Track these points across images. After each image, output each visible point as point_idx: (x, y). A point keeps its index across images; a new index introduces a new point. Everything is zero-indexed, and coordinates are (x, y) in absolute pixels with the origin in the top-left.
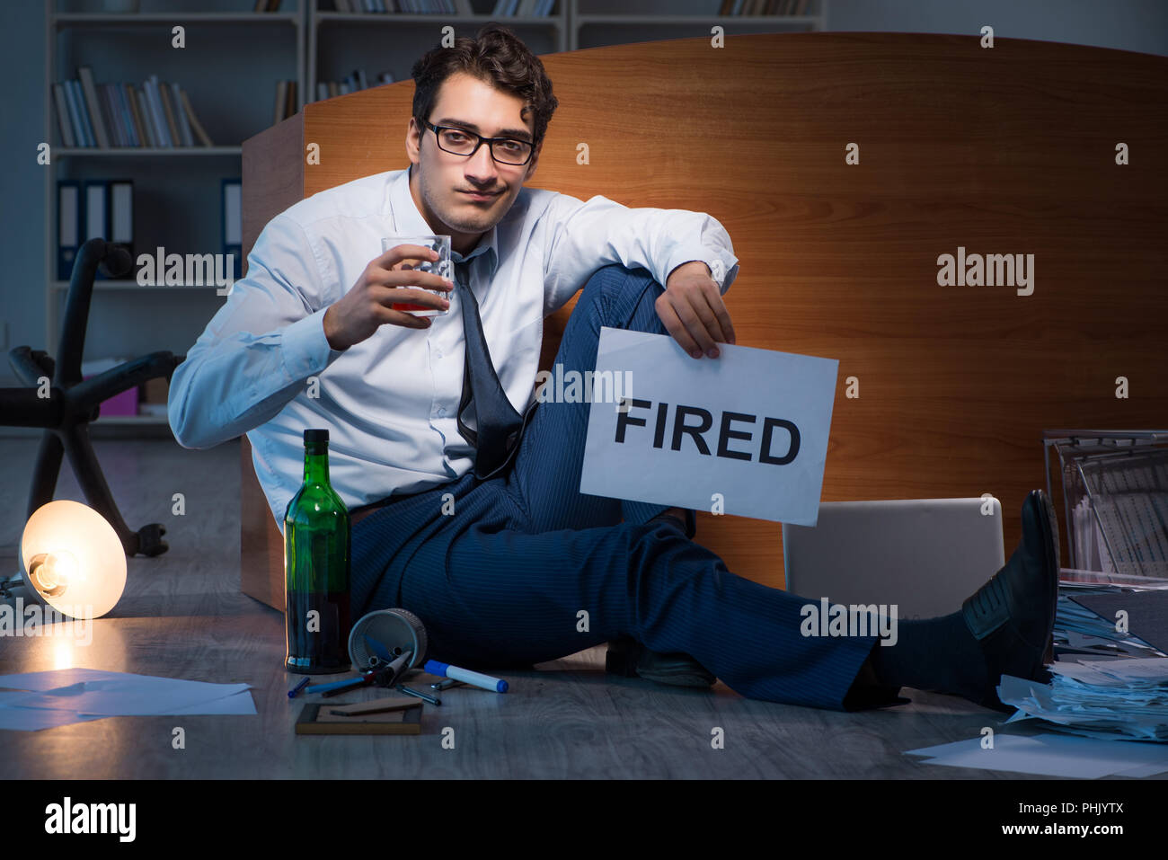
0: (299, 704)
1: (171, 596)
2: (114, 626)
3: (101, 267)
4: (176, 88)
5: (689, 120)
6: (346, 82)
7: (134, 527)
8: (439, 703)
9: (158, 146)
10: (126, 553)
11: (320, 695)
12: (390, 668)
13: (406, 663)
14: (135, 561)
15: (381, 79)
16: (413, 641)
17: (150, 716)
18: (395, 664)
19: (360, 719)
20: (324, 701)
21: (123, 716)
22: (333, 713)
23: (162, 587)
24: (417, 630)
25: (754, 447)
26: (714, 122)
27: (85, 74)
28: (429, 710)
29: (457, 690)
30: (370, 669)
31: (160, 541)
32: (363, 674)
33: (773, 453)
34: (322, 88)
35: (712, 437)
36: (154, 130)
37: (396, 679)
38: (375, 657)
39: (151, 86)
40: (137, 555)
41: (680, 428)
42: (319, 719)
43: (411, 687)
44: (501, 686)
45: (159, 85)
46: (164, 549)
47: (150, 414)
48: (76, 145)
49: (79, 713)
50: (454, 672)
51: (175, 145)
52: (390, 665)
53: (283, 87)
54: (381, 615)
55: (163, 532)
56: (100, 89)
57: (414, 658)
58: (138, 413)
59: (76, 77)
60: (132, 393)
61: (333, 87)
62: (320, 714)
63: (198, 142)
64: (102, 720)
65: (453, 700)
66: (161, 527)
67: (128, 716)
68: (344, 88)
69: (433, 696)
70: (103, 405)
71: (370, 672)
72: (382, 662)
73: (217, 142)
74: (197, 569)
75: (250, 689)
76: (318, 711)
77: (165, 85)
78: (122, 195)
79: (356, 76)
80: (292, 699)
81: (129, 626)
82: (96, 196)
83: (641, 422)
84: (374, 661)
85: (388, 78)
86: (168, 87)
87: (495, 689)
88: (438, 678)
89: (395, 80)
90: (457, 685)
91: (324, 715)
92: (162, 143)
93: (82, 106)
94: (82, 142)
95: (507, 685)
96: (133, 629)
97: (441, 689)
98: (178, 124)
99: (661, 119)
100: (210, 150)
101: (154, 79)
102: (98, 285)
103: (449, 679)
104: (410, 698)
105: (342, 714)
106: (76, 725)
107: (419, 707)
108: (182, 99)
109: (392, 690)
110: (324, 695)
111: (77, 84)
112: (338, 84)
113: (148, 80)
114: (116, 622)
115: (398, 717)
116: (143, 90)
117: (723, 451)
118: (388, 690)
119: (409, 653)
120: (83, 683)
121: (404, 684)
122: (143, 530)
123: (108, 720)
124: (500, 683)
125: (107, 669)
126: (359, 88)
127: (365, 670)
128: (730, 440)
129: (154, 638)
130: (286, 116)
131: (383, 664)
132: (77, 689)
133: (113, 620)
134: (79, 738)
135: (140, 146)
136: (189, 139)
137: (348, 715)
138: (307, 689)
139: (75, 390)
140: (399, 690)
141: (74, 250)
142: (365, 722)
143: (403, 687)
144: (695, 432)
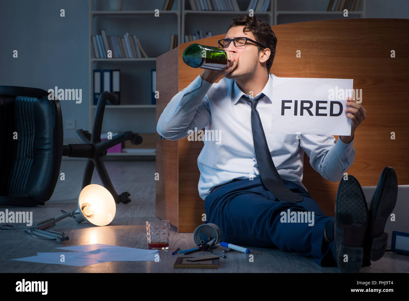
0: (176, 257)
1: (132, 218)
2: (111, 228)
3: (107, 101)
4: (135, 37)
5: (315, 50)
6: (195, 35)
7: (119, 193)
8: (225, 257)
9: (129, 58)
10: (115, 202)
11: (183, 254)
12: (208, 244)
13: (214, 243)
14: (120, 205)
15: (207, 34)
16: (216, 235)
17: (123, 261)
18: (210, 243)
19: (197, 263)
20: (184, 256)
21: (114, 261)
22: (188, 261)
23: (128, 215)
24: (218, 231)
25: (328, 111)
26: (324, 50)
27: (103, 32)
28: (222, 259)
29: (232, 252)
30: (201, 245)
31: (128, 198)
32: (199, 246)
33: (334, 113)
34: (187, 37)
35: (313, 110)
36: (128, 52)
37: (210, 248)
38: (203, 240)
39: (126, 36)
40: (120, 203)
41: (302, 108)
42: (182, 263)
43: (215, 251)
44: (247, 251)
45: (129, 36)
46: (130, 201)
47: (126, 152)
48: (100, 57)
49: (98, 260)
50: (231, 246)
51: (135, 58)
52: (208, 243)
53: (173, 37)
54: (205, 225)
55: (129, 195)
56: (108, 38)
57: (216, 241)
58: (122, 152)
59: (100, 34)
60: (120, 145)
61: (190, 36)
62: (183, 261)
63: (143, 56)
64: (106, 263)
65: (230, 256)
66: (128, 193)
67: (116, 261)
68: (194, 37)
69: (223, 254)
70: (108, 150)
71: (201, 246)
72: (205, 242)
73: (149, 56)
74: (141, 208)
75: (158, 252)
76: (182, 260)
77: (131, 36)
78: (116, 75)
79: (199, 33)
80: (173, 256)
81: (117, 228)
82: (107, 75)
83: (289, 108)
84: (202, 242)
85: (210, 34)
86: (132, 37)
87: (245, 252)
88: (226, 248)
89: (213, 35)
90: (232, 250)
91: (185, 261)
92: (130, 57)
93: (102, 43)
94: (102, 56)
95: (249, 251)
96: (118, 230)
97: (226, 252)
98: (136, 50)
99: (305, 49)
100: (147, 59)
101: (127, 34)
102: (107, 107)
103: (229, 248)
104: (215, 255)
105: (191, 261)
106: (97, 264)
107: (218, 258)
108: (137, 41)
109: (209, 252)
110: (184, 254)
111: (100, 36)
112: (192, 36)
113: (125, 34)
114: (112, 227)
115: (211, 262)
116: (123, 38)
117: (317, 114)
118: (207, 252)
119: (215, 239)
120: (100, 249)
121: (213, 250)
122: (122, 194)
123: (108, 262)
124: (247, 250)
125: (108, 244)
126: (200, 38)
127: (199, 245)
128: (320, 110)
129: (125, 233)
130: (174, 48)
131: (206, 243)
132: (98, 251)
133: (111, 226)
134: (98, 269)
135: (122, 58)
136: (140, 55)
137: (193, 261)
138: (179, 252)
139: (99, 145)
140: (211, 253)
141: (99, 94)
142: (199, 264)
143: (213, 251)
144: (307, 109)
